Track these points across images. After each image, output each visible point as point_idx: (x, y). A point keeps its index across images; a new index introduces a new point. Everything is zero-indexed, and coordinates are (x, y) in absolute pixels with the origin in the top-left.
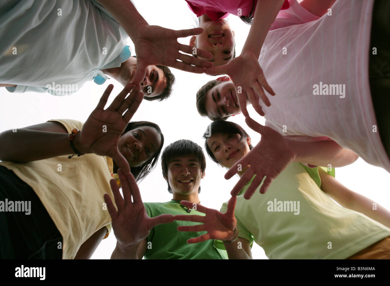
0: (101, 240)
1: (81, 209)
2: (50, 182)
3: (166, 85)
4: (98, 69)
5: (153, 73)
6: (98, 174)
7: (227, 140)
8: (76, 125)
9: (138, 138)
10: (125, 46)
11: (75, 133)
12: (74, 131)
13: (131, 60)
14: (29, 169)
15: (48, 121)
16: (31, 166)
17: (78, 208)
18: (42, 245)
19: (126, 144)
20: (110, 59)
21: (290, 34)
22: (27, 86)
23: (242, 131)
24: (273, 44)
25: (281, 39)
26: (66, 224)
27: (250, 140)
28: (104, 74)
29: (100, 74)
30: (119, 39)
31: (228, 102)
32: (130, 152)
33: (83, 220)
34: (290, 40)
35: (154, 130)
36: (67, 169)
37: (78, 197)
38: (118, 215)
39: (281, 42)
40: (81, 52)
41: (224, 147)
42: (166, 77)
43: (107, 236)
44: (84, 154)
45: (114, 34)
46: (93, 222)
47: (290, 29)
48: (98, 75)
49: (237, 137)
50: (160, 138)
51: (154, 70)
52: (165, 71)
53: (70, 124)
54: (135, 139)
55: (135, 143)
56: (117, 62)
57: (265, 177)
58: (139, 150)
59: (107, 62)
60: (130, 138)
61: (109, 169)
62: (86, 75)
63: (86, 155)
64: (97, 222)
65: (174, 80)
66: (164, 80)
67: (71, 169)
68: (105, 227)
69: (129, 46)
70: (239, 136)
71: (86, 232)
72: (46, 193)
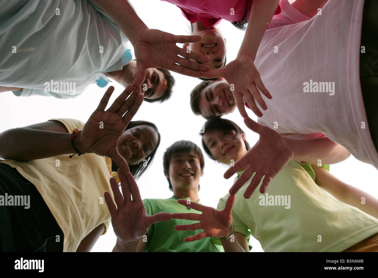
0: (99, 237)
1: (81, 207)
2: (51, 180)
3: (166, 87)
4: (100, 72)
5: (154, 75)
6: (97, 172)
7: (223, 136)
8: (76, 124)
9: (137, 136)
10: (126, 50)
11: (76, 133)
12: (74, 131)
13: (132, 64)
14: (32, 167)
15: (49, 120)
16: (33, 164)
17: (78, 205)
18: (44, 242)
19: (125, 142)
20: (112, 62)
21: (282, 34)
22: (33, 90)
23: (237, 127)
24: (265, 44)
25: (273, 39)
26: (67, 221)
27: (245, 136)
28: (107, 76)
29: (102, 76)
30: (120, 42)
31: (221, 101)
32: (129, 150)
33: (82, 217)
34: (282, 40)
35: (152, 129)
36: (67, 167)
37: (78, 195)
38: (118, 213)
39: (273, 42)
40: (84, 55)
41: (220, 144)
42: (166, 79)
43: (105, 232)
44: (84, 154)
45: (115, 38)
46: (93, 219)
47: (282, 29)
48: (101, 78)
49: (232, 134)
50: (157, 137)
51: (154, 73)
52: (165, 73)
53: (70, 123)
54: (134, 138)
55: (134, 141)
56: (119, 65)
57: (264, 176)
58: (137, 148)
59: (109, 65)
60: (128, 136)
61: (108, 167)
62: (89, 78)
63: (87, 154)
64: (96, 219)
65: (174, 82)
66: (165, 82)
67: (70, 167)
68: (103, 224)
69: (130, 50)
70: (234, 132)
71: (86, 229)
72: (48, 191)
